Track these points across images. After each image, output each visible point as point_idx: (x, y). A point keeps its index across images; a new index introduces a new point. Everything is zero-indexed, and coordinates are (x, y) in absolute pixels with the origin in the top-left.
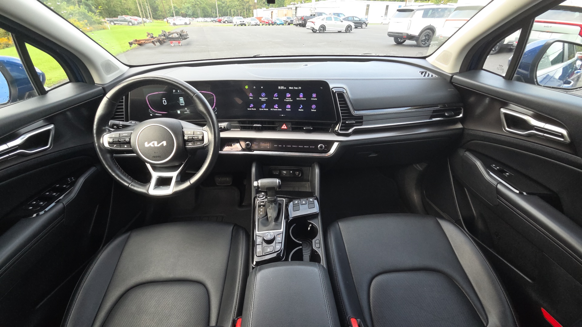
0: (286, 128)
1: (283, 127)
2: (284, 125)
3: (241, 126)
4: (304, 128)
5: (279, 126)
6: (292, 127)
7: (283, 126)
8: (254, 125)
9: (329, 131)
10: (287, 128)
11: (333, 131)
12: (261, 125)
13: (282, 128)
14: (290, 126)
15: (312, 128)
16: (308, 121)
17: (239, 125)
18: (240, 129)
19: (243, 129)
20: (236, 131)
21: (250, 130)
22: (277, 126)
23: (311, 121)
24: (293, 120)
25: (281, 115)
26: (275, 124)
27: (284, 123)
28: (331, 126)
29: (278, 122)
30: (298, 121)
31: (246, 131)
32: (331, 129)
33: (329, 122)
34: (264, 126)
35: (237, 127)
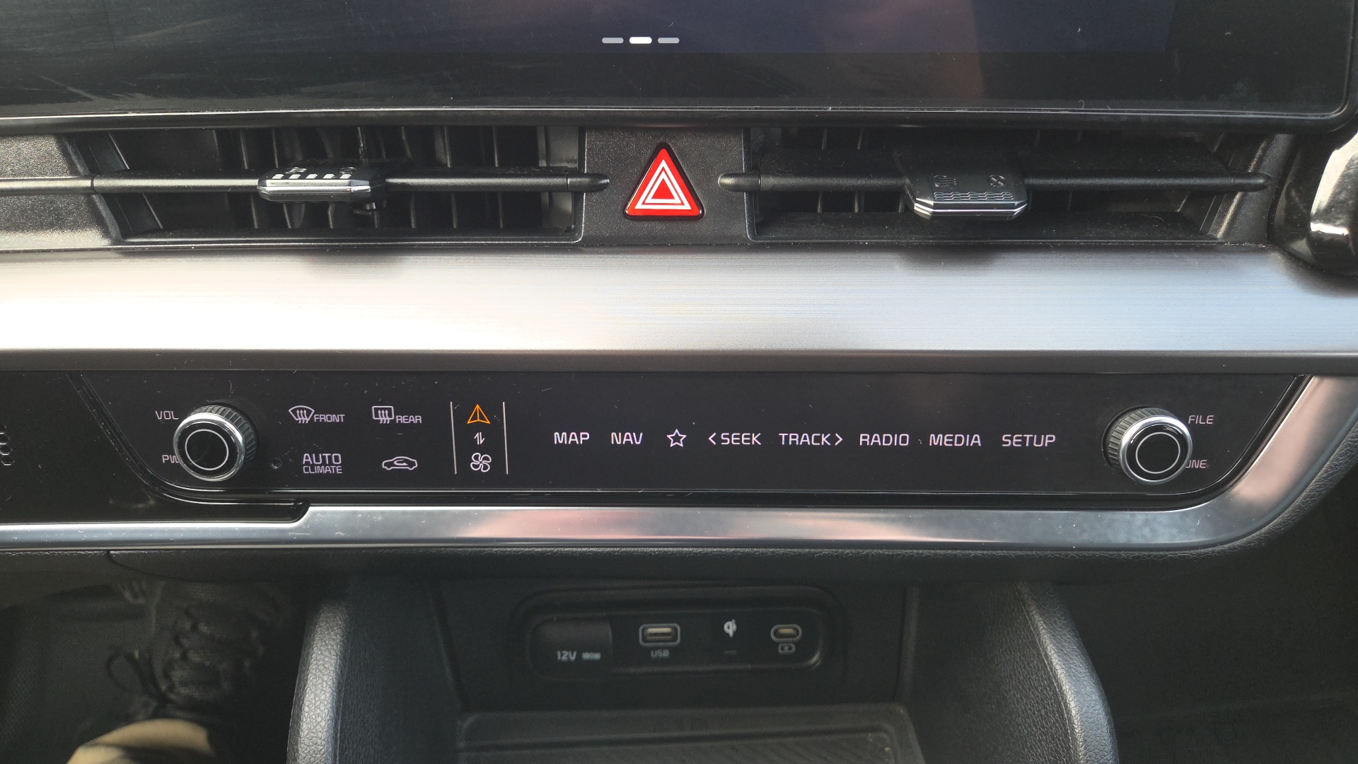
0: (679, 202)
1: (647, 201)
2: (663, 173)
3: (110, 196)
4: (924, 207)
5: (595, 189)
6: (754, 195)
7: (653, 186)
8: (275, 185)
9: (1216, 231)
10: (698, 199)
11: (1270, 218)
12: (368, 182)
13: (629, 200)
14: (729, 181)
15: (1016, 203)
16: (985, 111)
17: (87, 183)
18: (106, 234)
19: (146, 237)
20: (59, 260)
21: (245, 237)
22: (574, 180)
23: (1014, 110)
24: (783, 109)
25: (620, 41)
26: (548, 162)
27: (661, 139)
28: (1254, 163)
29: (581, 127)
30: (842, 109)
31: (189, 259)
32: (1245, 189)
33: (1251, 115)
34: (403, 185)
35: (68, 204)
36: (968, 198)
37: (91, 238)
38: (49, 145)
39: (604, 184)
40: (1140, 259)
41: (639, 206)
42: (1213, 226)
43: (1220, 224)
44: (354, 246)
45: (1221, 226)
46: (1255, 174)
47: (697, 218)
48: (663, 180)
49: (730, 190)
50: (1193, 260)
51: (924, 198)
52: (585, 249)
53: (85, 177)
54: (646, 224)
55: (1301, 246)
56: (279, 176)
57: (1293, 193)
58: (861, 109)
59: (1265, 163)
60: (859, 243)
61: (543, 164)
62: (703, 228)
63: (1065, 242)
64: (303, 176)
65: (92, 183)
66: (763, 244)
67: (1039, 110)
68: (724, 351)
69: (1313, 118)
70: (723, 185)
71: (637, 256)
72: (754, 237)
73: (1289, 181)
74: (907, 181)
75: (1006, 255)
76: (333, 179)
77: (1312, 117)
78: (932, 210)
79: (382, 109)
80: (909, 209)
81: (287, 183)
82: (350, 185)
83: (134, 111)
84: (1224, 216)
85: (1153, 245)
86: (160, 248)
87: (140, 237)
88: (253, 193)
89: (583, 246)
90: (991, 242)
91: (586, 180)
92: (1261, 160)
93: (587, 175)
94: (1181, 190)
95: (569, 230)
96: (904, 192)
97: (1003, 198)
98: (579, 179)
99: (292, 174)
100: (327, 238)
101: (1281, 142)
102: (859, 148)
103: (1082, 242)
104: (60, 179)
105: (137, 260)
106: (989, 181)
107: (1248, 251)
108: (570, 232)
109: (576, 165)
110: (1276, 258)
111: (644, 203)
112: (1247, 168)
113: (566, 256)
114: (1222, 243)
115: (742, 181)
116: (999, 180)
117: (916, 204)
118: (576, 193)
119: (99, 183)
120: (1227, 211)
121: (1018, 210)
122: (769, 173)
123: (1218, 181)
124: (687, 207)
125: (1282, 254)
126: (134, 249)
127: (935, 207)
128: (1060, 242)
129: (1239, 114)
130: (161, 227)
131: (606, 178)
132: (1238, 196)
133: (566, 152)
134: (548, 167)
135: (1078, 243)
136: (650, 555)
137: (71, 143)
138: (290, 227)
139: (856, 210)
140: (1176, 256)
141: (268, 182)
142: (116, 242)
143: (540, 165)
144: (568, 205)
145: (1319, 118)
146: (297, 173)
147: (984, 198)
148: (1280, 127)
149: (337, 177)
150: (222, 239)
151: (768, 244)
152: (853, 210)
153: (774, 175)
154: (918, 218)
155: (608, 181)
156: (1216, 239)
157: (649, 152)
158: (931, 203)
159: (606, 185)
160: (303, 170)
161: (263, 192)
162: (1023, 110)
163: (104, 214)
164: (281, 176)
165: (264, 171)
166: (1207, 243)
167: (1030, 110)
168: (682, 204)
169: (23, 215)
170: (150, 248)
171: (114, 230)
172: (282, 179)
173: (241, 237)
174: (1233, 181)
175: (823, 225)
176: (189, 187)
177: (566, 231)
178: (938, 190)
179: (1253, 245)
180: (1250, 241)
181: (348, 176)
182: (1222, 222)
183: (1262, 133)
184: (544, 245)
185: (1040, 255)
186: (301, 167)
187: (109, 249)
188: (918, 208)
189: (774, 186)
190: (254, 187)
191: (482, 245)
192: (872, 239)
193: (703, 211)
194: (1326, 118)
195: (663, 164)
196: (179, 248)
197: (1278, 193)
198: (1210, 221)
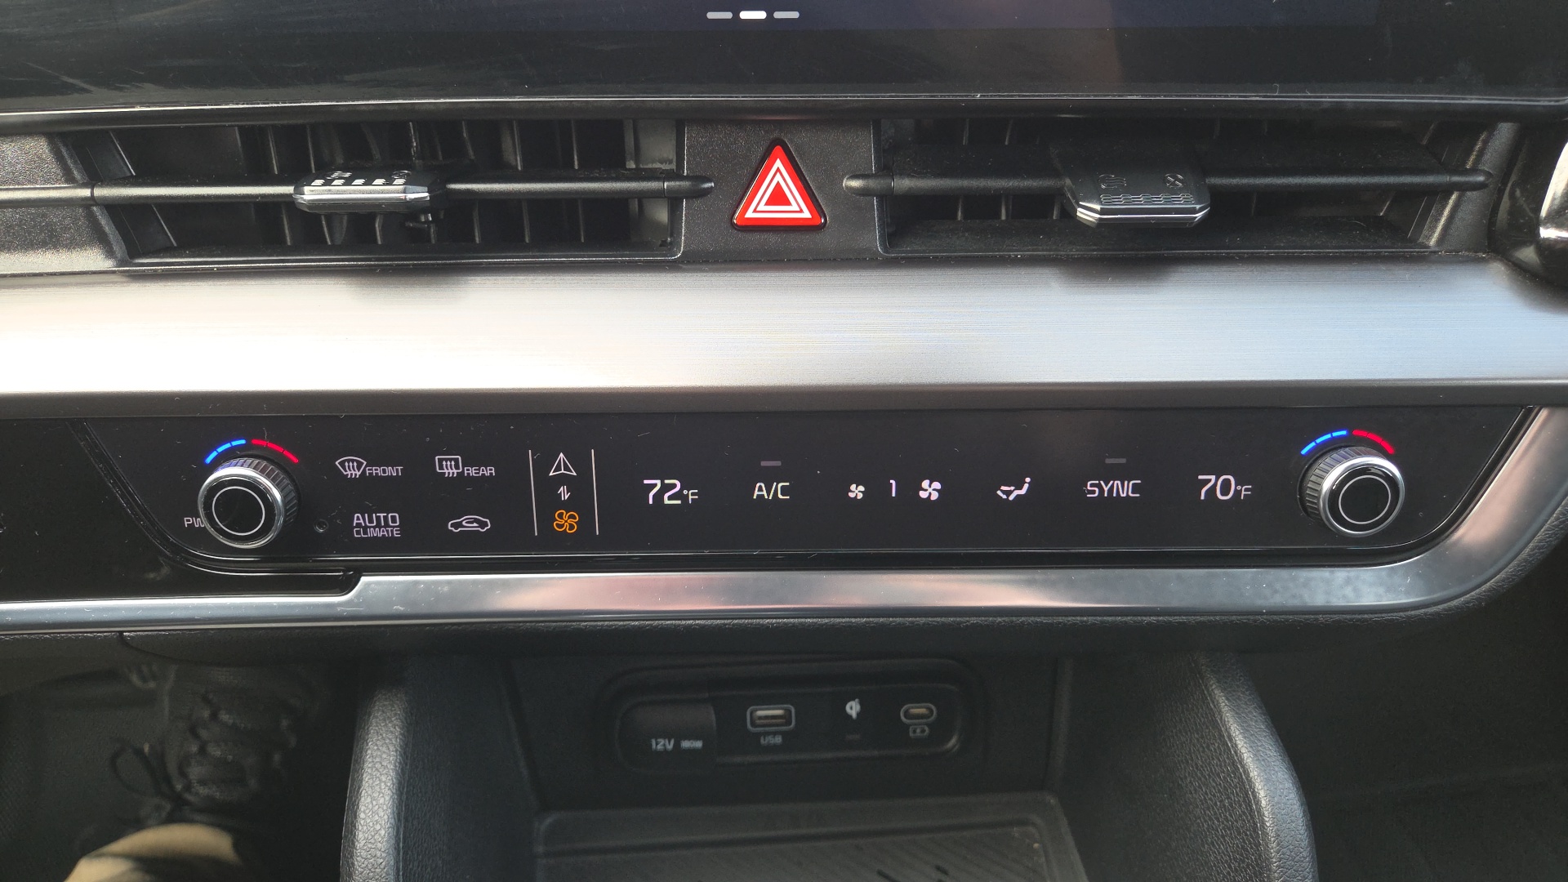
0: (797, 209)
1: (759, 208)
2: (778, 175)
3: (113, 207)
4: (1088, 213)
5: (697, 194)
6: (889, 199)
7: (766, 190)
8: (314, 192)
9: (1429, 238)
10: (820, 206)
11: (1492, 222)
12: (426, 189)
13: (737, 207)
14: (855, 184)
15: (1198, 207)
16: (1162, 98)
17: (86, 192)
18: (110, 253)
19: (157, 257)
20: (55, 285)
21: (277, 256)
22: (672, 183)
23: (1195, 96)
24: (923, 96)
25: (728, 15)
26: (637, 163)
27: (775, 135)
28: (1472, 158)
29: (680, 121)
30: (993, 96)
31: (211, 283)
32: (1463, 188)
33: (1474, 100)
34: (468, 191)
35: (64, 218)
36: (1141, 202)
37: (92, 259)
38: (39, 147)
39: (708, 188)
40: (1341, 272)
41: (750, 214)
42: (1425, 232)
43: (1433, 229)
44: (409, 265)
45: (1434, 232)
46: (1474, 170)
47: (820, 228)
48: (778, 184)
49: (861, 195)
50: (1402, 272)
51: (1089, 202)
52: (684, 267)
53: (84, 185)
54: (757, 236)
55: (1528, 254)
56: (319, 182)
57: (1518, 193)
58: (1016, 96)
59: (1487, 157)
60: (1010, 256)
61: (631, 165)
62: (827, 241)
63: (1252, 253)
64: (348, 182)
65: (92, 193)
66: (896, 258)
67: (1226, 96)
68: (854, 386)
69: (1546, 103)
70: (850, 189)
71: (748, 274)
72: (886, 250)
73: (1513, 178)
74: (1068, 181)
75: (1183, 269)
76: (384, 185)
77: (1544, 102)
78: (1098, 216)
79: (442, 100)
80: (1069, 215)
81: (330, 190)
82: (404, 192)
83: (142, 104)
84: (1437, 220)
85: (1355, 255)
86: (176, 270)
87: (151, 257)
88: (288, 202)
89: (683, 262)
90: (1166, 253)
91: (685, 184)
92: (1481, 153)
93: (687, 178)
94: (1385, 190)
95: (664, 244)
96: (1063, 195)
97: (1181, 201)
98: (678, 183)
99: (334, 179)
100: (377, 256)
101: (1505, 132)
102: (1006, 143)
103: (1272, 252)
104: (53, 188)
105: (148, 284)
106: (1165, 181)
107: (1467, 261)
108: (668, 246)
109: (673, 166)
110: (1497, 268)
111: (755, 211)
112: (1465, 163)
113: (663, 275)
114: (1435, 252)
115: (872, 183)
116: (1177, 180)
117: (1079, 209)
118: (674, 201)
119: (99, 192)
120: (1441, 214)
121: (1199, 215)
122: (903, 173)
123: (1430, 179)
124: (807, 214)
125: (1507, 264)
126: (144, 271)
127: (1102, 212)
128: (1248, 253)
129: (1459, 99)
130: (175, 245)
131: (710, 181)
132: (1454, 197)
133: (660, 150)
134: (637, 169)
135: (1268, 253)
136: (766, 628)
137: (66, 145)
138: (330, 243)
139: (1003, 218)
140: (1383, 267)
141: (306, 189)
142: (122, 263)
143: (627, 167)
144: (662, 215)
145: (1552, 103)
146: (340, 178)
147: (1159, 202)
148: (1504, 114)
149: (389, 182)
150: (250, 259)
151: (903, 258)
152: (998, 216)
153: (909, 176)
154: (1082, 226)
155: (713, 184)
156: (1429, 247)
157: (761, 150)
158: (1098, 207)
159: (710, 190)
160: (348, 175)
161: (300, 201)
162: (1207, 96)
163: (107, 229)
164: (321, 181)
165: (300, 177)
166: (1418, 252)
167: (1215, 96)
168: (801, 211)
169: (9, 232)
170: (163, 270)
171: (119, 248)
172: (323, 185)
173: (273, 256)
174: (1446, 179)
175: (967, 234)
176: (209, 197)
177: (661, 246)
178: (1105, 191)
179: (1472, 254)
180: (1468, 250)
181: (402, 181)
182: (1436, 227)
183: (1483, 121)
184: (636, 262)
185: (1224, 268)
186: (345, 170)
187: (113, 272)
188: (1082, 214)
189: (910, 189)
190: (290, 195)
191: (562, 262)
192: (1025, 251)
193: (826, 220)
194: (1560, 103)
195: (778, 164)
196: (198, 269)
197: (1501, 192)
198: (1420, 226)
